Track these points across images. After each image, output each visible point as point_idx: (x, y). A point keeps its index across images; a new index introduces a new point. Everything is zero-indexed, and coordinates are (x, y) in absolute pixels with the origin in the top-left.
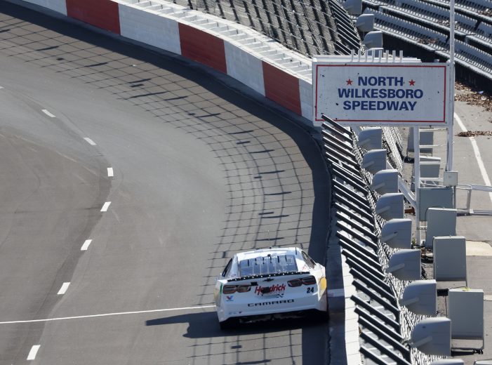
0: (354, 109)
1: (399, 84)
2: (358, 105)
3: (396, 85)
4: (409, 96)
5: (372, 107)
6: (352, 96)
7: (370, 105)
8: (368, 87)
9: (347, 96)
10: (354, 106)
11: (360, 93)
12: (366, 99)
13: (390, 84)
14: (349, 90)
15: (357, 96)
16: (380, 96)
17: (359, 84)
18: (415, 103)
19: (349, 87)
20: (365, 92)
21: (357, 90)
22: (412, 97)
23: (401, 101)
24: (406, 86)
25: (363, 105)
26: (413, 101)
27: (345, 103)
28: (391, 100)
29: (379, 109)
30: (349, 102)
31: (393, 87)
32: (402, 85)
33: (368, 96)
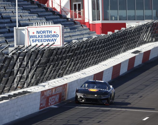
28: (48, 38)
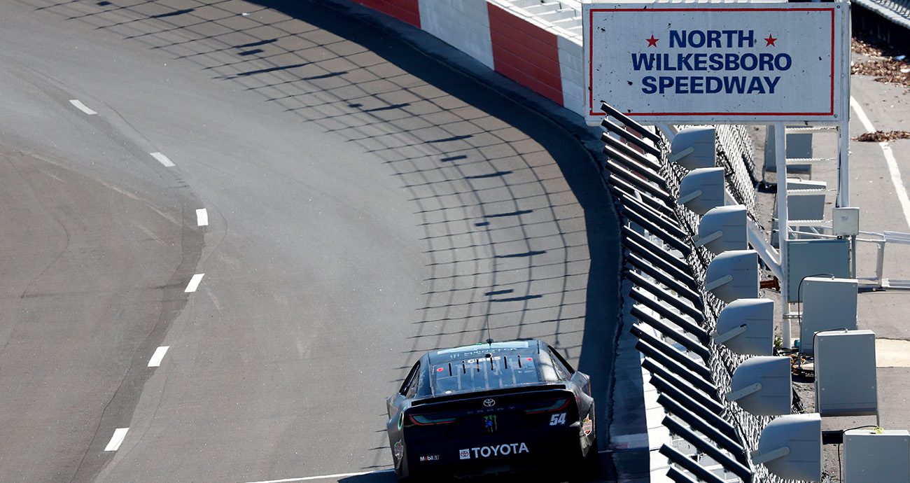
0: (662, 91)
1: (746, 43)
2: (670, 85)
3: (740, 45)
4: (766, 66)
5: (697, 88)
6: (659, 68)
7: (693, 85)
8: (688, 50)
9: (649, 67)
10: (662, 86)
11: (673, 62)
12: (685, 72)
13: (730, 45)
14: (652, 55)
15: (667, 68)
16: (712, 67)
17: (672, 45)
18: (777, 79)
19: (653, 50)
20: (682, 60)
21: (666, 56)
22: (771, 68)
23: (750, 75)
24: (760, 48)
25: (678, 85)
26: (773, 75)
27: (645, 81)
29: (709, 91)
30: (654, 79)
31: (735, 49)
32: (751, 45)
33: (689, 68)
